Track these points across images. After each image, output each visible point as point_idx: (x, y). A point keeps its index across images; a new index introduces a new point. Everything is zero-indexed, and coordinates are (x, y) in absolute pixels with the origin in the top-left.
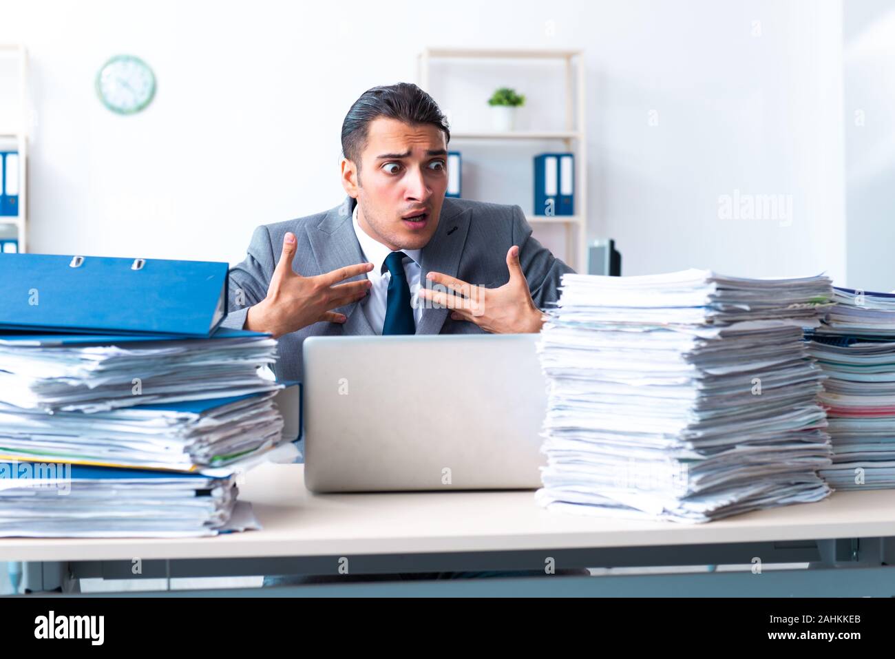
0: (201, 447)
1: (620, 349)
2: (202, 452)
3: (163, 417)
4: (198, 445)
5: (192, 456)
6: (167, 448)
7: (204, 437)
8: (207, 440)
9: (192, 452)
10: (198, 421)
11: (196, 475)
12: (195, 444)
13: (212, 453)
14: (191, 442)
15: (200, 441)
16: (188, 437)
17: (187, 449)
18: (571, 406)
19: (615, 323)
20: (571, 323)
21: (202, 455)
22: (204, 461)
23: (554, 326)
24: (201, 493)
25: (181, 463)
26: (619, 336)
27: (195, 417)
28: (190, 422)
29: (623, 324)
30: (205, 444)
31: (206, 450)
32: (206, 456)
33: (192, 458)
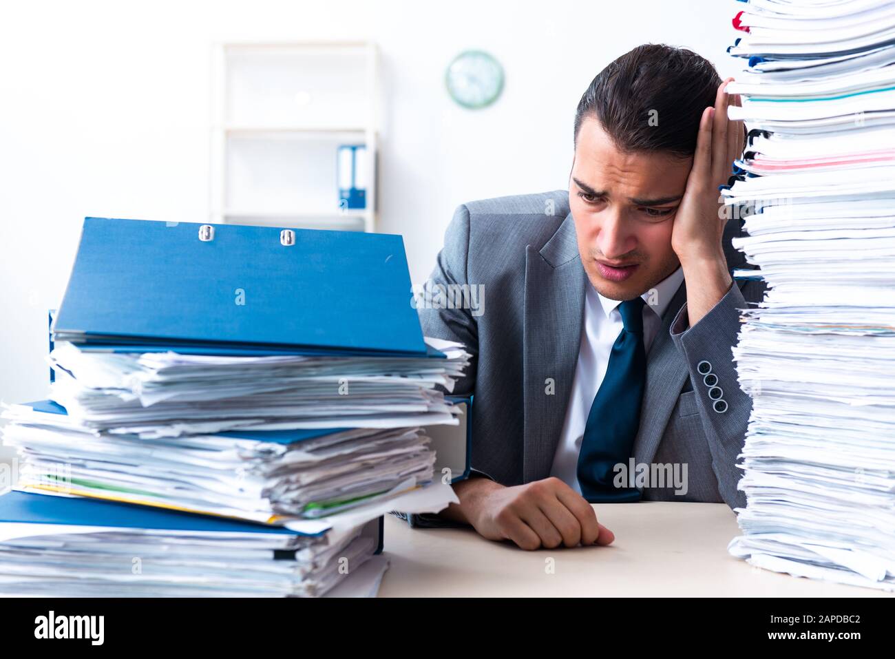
0: (288, 490)
1: (835, 358)
2: (287, 498)
3: (237, 447)
4: (285, 487)
5: (275, 502)
6: (241, 490)
7: (293, 477)
8: (298, 481)
9: (275, 497)
10: (283, 455)
11: (279, 529)
12: (277, 486)
13: (303, 499)
14: (272, 483)
15: (288, 482)
16: (269, 476)
17: (267, 494)
18: (774, 430)
19: (828, 326)
20: (774, 326)
21: (289, 501)
22: (294, 509)
23: (754, 328)
24: (282, 555)
25: (259, 511)
26: (836, 341)
27: (280, 449)
28: (273, 455)
29: (839, 326)
30: (294, 487)
31: (294, 495)
32: (295, 502)
33: (273, 506)
